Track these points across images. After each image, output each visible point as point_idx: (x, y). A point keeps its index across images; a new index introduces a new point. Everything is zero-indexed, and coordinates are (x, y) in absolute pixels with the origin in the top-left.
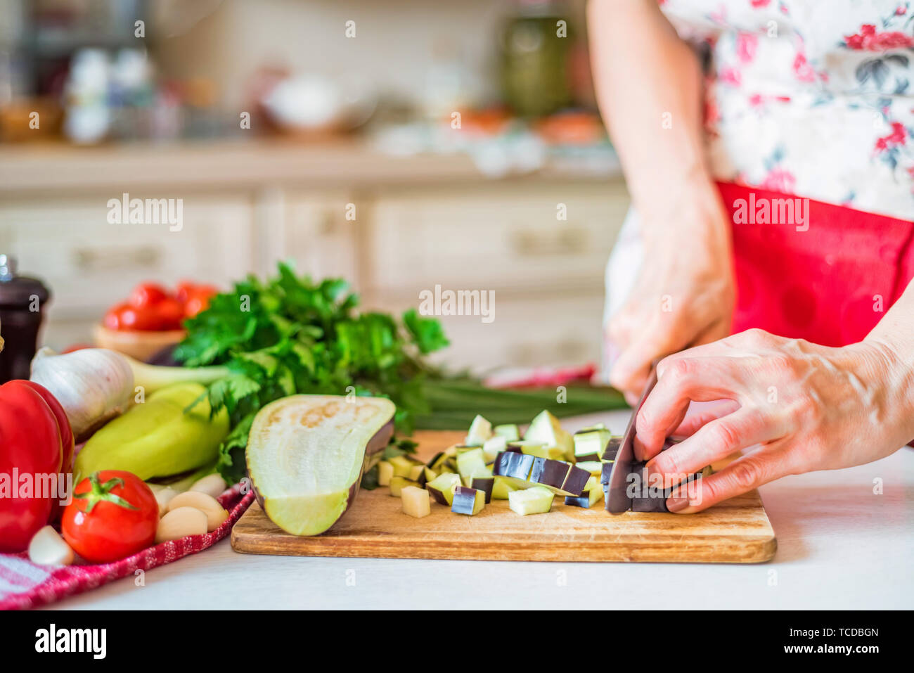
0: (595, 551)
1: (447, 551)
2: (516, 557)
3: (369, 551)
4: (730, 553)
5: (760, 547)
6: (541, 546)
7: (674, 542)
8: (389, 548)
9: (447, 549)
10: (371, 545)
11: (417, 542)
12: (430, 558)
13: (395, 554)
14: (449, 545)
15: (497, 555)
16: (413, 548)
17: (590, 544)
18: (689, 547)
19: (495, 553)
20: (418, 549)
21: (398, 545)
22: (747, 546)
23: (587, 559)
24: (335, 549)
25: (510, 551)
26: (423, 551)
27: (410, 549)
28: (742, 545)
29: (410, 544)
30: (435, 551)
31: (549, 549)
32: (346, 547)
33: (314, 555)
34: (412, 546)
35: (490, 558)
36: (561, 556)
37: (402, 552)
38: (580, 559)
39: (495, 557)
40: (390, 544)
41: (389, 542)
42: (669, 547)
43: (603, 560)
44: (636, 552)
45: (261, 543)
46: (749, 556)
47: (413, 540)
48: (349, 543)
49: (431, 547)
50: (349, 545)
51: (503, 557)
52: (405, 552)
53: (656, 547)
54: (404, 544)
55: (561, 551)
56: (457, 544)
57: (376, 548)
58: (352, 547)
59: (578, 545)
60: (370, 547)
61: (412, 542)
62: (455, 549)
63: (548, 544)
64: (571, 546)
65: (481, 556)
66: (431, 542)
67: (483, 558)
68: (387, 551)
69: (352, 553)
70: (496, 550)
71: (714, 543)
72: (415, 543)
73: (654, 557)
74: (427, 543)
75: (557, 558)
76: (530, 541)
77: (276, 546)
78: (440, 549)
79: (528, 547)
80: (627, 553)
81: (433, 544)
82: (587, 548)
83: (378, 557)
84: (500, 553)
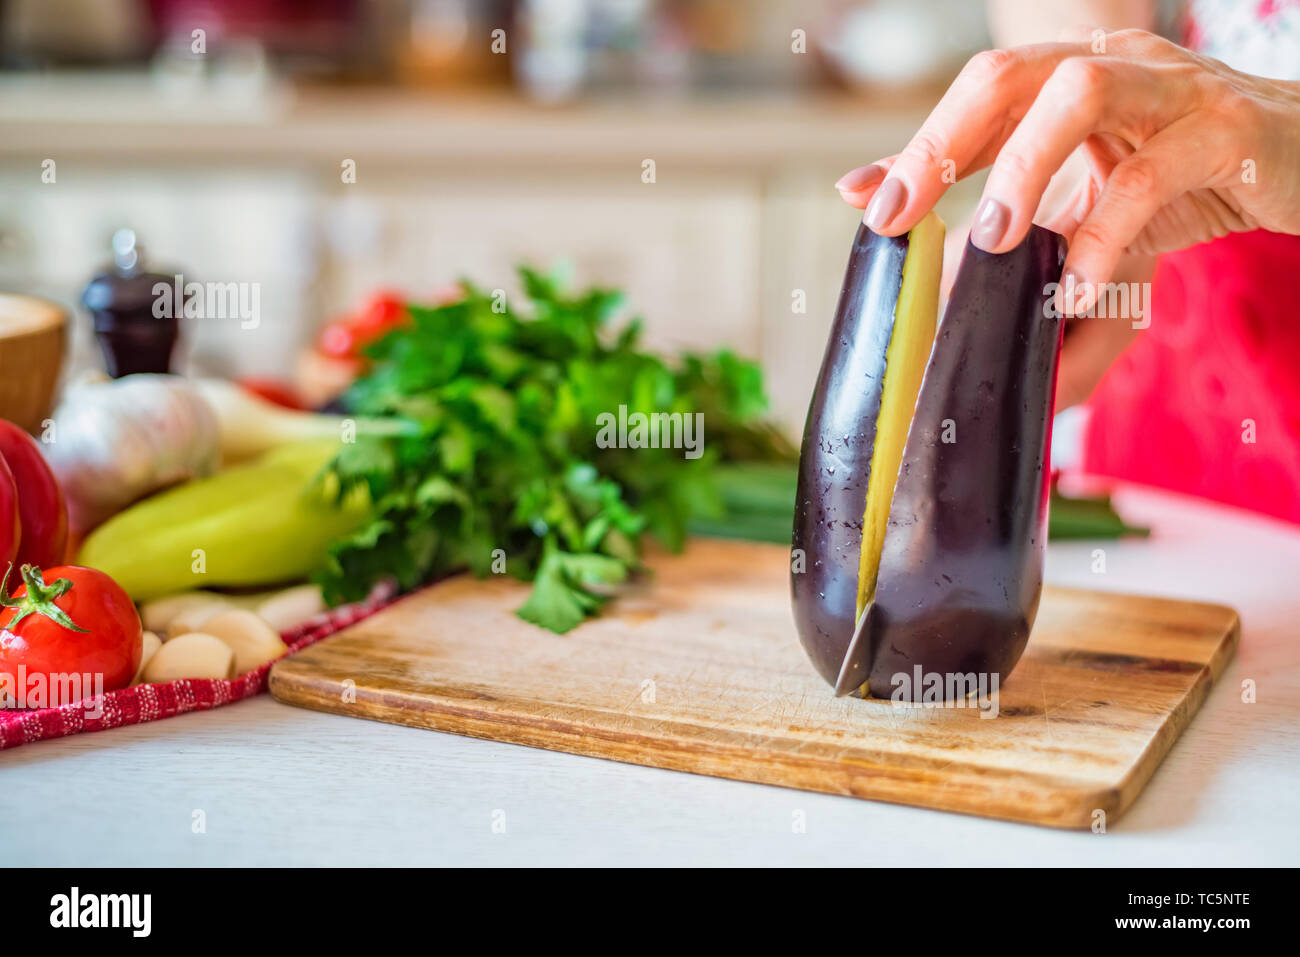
0: (794, 770)
1: (564, 739)
2: (669, 764)
3: (451, 723)
4: (1022, 805)
5: (1075, 802)
6: (709, 749)
7: (928, 772)
8: (479, 722)
9: (566, 736)
10: (454, 714)
11: (523, 719)
12: (541, 746)
13: (488, 733)
14: (568, 729)
15: (640, 756)
16: (514, 726)
17: (787, 757)
18: (950, 785)
19: (637, 752)
20: (522, 729)
21: (493, 719)
22: (1051, 797)
23: (781, 782)
24: (402, 713)
25: (660, 752)
26: (530, 733)
27: (510, 728)
28: (1043, 793)
29: (511, 721)
30: (546, 736)
31: (721, 757)
32: (418, 712)
33: (375, 719)
34: (514, 724)
35: (629, 760)
36: (740, 771)
37: (498, 731)
38: (770, 779)
39: (637, 759)
40: (483, 716)
41: (481, 713)
42: (917, 779)
43: (807, 788)
44: (861, 782)
45: (302, 689)
46: (1056, 814)
47: (517, 714)
48: (422, 707)
49: (541, 728)
50: (423, 710)
51: (648, 760)
52: (503, 732)
53: (894, 777)
54: (501, 719)
55: (740, 762)
56: (581, 730)
57: (462, 720)
58: (428, 714)
59: (767, 756)
60: (454, 718)
61: (514, 718)
62: (577, 737)
63: (719, 749)
64: (757, 756)
65: (616, 755)
66: (542, 721)
67: (620, 759)
68: (476, 726)
69: (428, 723)
70: (639, 748)
71: (996, 784)
72: (519, 719)
73: (890, 794)
74: (538, 721)
75: (733, 774)
76: (691, 741)
77: (322, 697)
78: (555, 734)
79: (687, 750)
80: (846, 780)
81: (545, 725)
82: (782, 763)
83: (464, 734)
84: (645, 754)
